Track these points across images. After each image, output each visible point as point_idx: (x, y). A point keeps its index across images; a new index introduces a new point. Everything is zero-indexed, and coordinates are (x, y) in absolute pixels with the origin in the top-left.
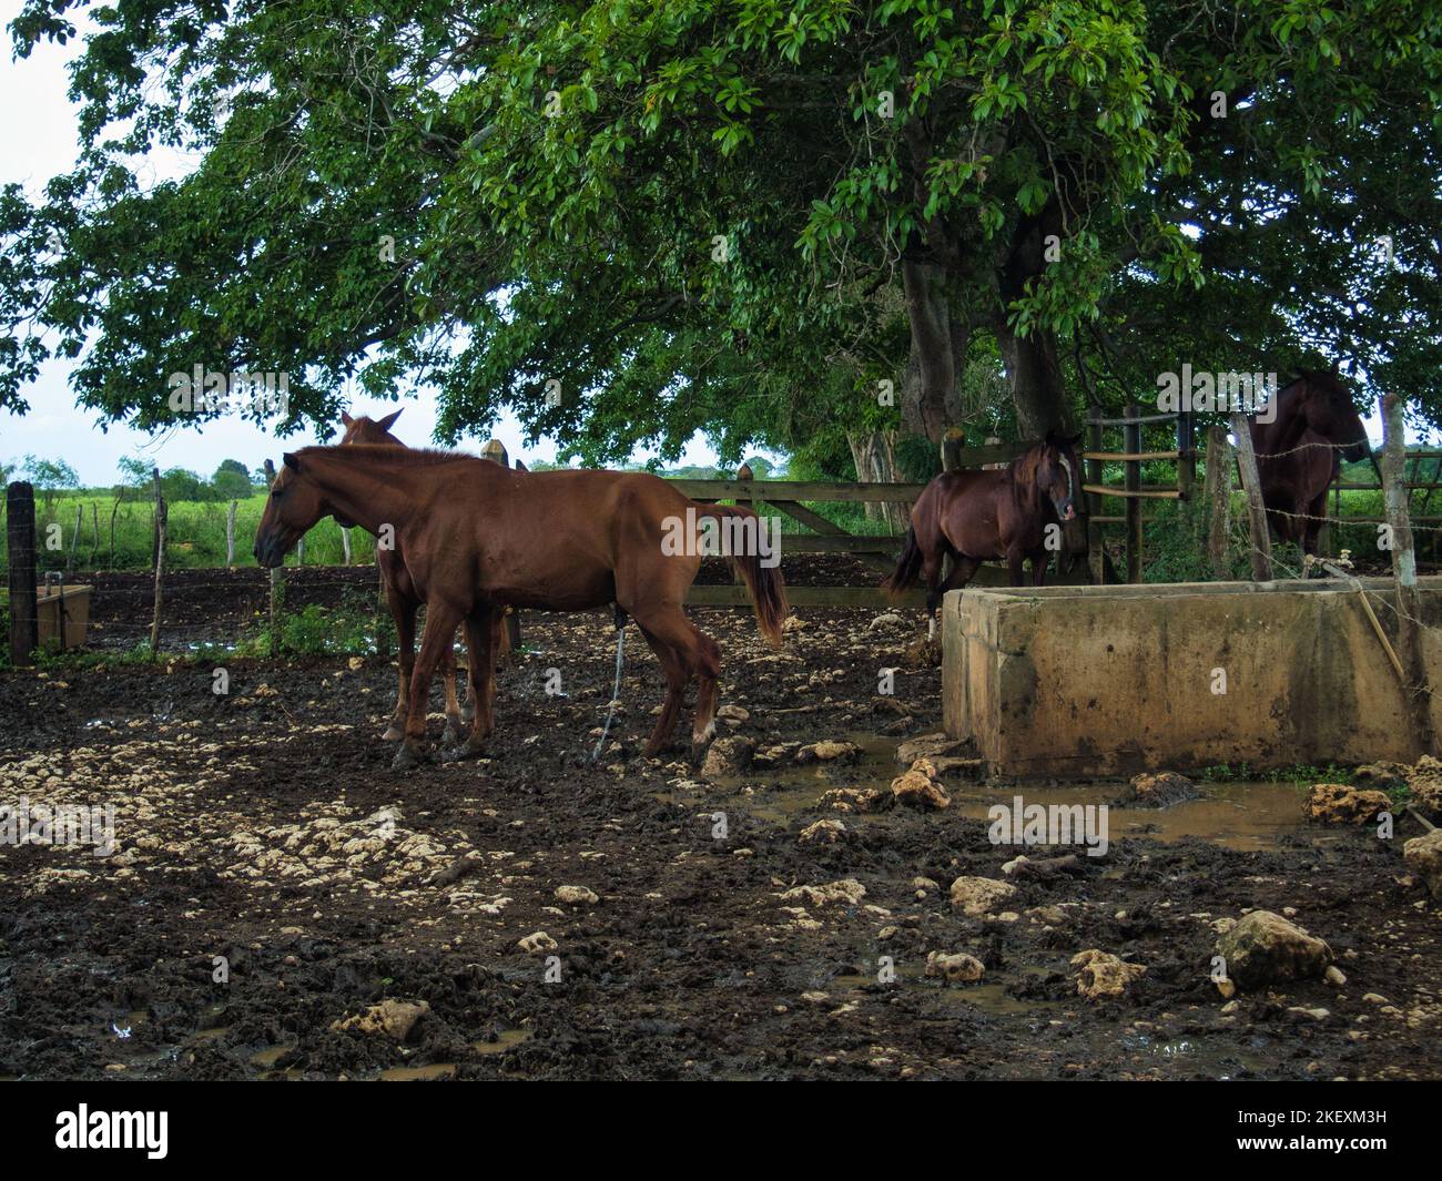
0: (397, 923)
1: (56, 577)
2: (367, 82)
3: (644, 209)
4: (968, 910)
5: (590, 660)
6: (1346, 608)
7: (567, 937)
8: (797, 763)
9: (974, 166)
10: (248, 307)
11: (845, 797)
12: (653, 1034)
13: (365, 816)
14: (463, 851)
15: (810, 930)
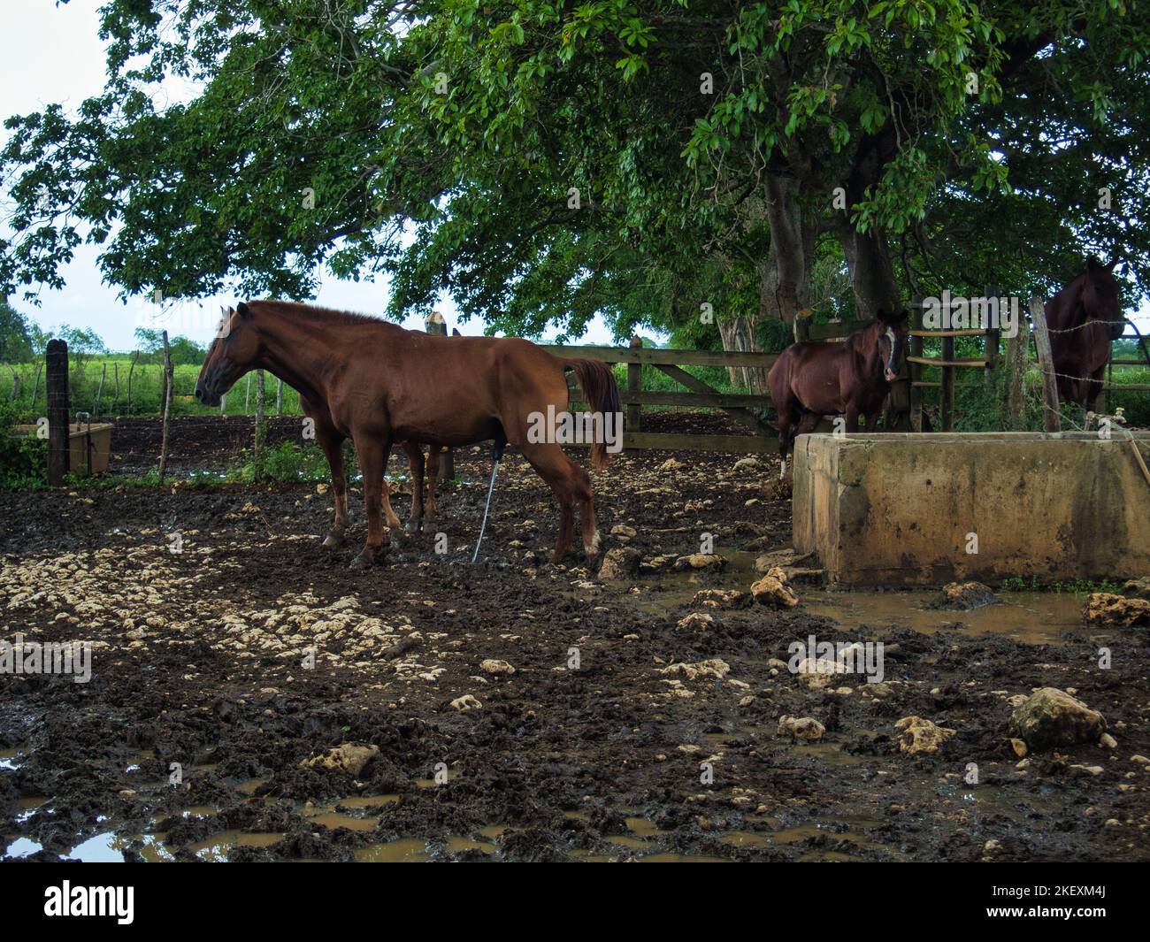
0: (354, 687)
1: (84, 416)
2: (338, 24)
3: (559, 126)
4: (811, 685)
5: (509, 489)
6: (1120, 453)
7: (490, 700)
8: (675, 570)
9: (827, 92)
10: (240, 205)
11: (713, 596)
12: (558, 775)
13: (330, 603)
14: (406, 632)
15: (684, 698)
